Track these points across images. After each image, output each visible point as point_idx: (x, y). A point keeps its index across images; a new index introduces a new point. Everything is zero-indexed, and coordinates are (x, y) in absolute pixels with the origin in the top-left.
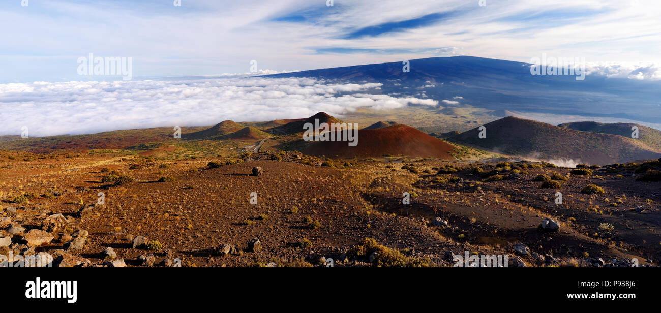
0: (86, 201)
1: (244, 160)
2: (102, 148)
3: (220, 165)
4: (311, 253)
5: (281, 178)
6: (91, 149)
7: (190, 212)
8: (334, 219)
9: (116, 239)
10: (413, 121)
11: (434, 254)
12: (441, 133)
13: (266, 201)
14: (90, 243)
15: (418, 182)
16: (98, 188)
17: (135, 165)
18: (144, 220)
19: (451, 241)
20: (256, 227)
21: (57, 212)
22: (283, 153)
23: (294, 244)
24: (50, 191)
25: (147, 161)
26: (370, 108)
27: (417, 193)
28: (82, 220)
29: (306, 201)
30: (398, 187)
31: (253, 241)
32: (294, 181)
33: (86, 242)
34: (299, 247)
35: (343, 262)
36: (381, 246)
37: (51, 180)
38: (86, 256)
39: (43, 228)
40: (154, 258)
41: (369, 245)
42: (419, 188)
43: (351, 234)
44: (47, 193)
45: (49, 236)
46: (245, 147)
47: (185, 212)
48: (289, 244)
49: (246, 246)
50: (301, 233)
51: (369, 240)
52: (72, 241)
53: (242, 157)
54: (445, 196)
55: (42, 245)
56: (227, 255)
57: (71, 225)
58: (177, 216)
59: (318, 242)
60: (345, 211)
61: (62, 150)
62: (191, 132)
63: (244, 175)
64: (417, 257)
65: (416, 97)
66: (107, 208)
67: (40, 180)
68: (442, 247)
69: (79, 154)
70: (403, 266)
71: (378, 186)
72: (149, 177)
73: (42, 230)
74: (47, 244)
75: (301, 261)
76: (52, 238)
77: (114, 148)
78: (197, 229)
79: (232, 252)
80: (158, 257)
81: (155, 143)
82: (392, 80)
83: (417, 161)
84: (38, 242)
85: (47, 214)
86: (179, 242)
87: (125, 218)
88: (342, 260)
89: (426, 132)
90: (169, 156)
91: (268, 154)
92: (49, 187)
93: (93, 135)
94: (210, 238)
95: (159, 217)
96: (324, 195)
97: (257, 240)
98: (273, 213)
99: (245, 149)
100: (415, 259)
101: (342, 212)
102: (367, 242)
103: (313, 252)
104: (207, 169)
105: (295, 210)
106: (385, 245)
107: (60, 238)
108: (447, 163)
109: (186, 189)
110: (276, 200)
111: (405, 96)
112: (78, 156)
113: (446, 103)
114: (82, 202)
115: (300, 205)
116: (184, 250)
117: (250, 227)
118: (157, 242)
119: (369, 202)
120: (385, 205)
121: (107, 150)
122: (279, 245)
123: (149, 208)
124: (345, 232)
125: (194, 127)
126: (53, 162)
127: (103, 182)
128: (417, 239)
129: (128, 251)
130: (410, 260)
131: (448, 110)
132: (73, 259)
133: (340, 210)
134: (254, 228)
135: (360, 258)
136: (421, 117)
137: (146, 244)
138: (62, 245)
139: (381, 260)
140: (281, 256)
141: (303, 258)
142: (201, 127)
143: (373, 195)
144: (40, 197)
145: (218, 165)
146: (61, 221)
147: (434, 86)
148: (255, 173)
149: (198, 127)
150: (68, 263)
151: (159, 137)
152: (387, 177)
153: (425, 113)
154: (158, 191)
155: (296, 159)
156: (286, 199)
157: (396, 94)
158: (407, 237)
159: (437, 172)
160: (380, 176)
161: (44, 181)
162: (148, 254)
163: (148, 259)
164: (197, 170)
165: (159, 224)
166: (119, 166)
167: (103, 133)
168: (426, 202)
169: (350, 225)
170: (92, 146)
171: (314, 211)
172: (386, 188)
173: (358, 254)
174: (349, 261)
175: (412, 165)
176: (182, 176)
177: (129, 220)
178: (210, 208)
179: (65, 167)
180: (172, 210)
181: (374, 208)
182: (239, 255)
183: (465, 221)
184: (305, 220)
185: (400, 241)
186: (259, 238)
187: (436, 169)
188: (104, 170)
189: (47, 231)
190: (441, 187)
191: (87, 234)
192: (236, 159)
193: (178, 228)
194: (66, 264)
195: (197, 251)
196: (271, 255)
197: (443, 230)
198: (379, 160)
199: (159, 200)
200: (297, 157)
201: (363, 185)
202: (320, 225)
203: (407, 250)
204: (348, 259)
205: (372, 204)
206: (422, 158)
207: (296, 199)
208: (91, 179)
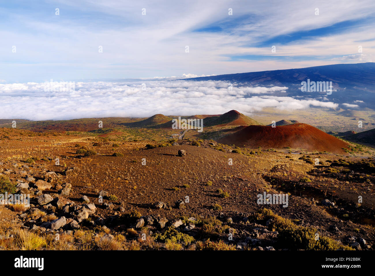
0: (68, 165)
1: (172, 144)
2: (74, 130)
3: (155, 147)
4: (221, 214)
5: (200, 159)
6: (67, 130)
7: (135, 178)
8: (240, 192)
9: (88, 191)
10: (313, 121)
11: (320, 226)
12: (338, 132)
13: (188, 175)
14: (73, 192)
15: (312, 171)
16: (74, 157)
17: (96, 144)
18: (105, 181)
19: (336, 218)
20: (181, 192)
21: (52, 171)
22: (201, 140)
23: (209, 207)
24: (46, 157)
25: (104, 141)
26: (274, 108)
27: (311, 179)
28: (67, 177)
29: (218, 177)
30: (295, 174)
31: (179, 202)
32: (209, 163)
33: (71, 191)
34: (212, 209)
35: (245, 223)
36: (276, 216)
37: (46, 150)
38: (72, 199)
39: (45, 179)
40: (113, 205)
41: (267, 213)
42: (313, 175)
43: (253, 205)
44: (44, 158)
45: (49, 185)
46: (173, 135)
47: (132, 178)
48: (205, 207)
49: (174, 205)
50: (214, 200)
51: (267, 210)
52: (63, 189)
53: (171, 142)
54: (335, 183)
55: (46, 190)
56: (161, 209)
57: (61, 180)
58: (126, 180)
59: (226, 207)
60: (249, 187)
61: (50, 131)
62: (133, 121)
63: (172, 155)
64: (305, 227)
65: (317, 100)
66: (81, 171)
67: (39, 149)
68: (328, 222)
69: (60, 134)
70: (293, 231)
71: (277, 171)
72: (106, 152)
73: (45, 181)
74: (48, 189)
75: (213, 218)
76: (51, 186)
77: (81, 131)
78: (140, 190)
79: (165, 207)
80: (115, 205)
81: (108, 128)
82: (297, 85)
83: (313, 154)
84: (44, 188)
85: (46, 171)
86: (129, 197)
87: (93, 178)
88: (245, 221)
89: (324, 131)
90: (118, 138)
91: (190, 141)
92: (45, 154)
93: (68, 121)
94: (149, 197)
95: (114, 180)
96: (232, 174)
97: (182, 201)
98: (193, 184)
99: (172, 137)
100: (304, 228)
101: (246, 188)
102: (265, 211)
103: (222, 213)
104: (145, 149)
105: (210, 183)
106: (280, 215)
107: (55, 187)
108: (340, 158)
109: (131, 162)
110: (196, 175)
111: (308, 98)
112: (60, 135)
113: (346, 106)
114: (66, 166)
115: (213, 180)
116: (132, 202)
117: (176, 192)
118: (114, 196)
119: (269, 183)
120: (281, 186)
121: (78, 132)
122: (198, 206)
123: (107, 173)
124: (248, 202)
125: (135, 118)
126: (46, 138)
127: (77, 154)
128: (306, 214)
129: (96, 199)
130: (299, 228)
131: (347, 113)
132: (64, 200)
133: (245, 186)
134: (180, 193)
135: (259, 222)
136: (321, 117)
137: (107, 196)
138: (57, 191)
139: (275, 225)
140: (199, 214)
141: (215, 217)
142: (139, 118)
143: (272, 178)
144: (41, 160)
145: (153, 147)
146: (55, 176)
147: (336, 90)
148: (180, 154)
149: (138, 118)
150: (61, 202)
151: (111, 125)
152: (285, 165)
153: (325, 114)
154: (113, 162)
155: (212, 146)
156: (203, 175)
157: (300, 97)
158: (298, 211)
159: (330, 164)
160: (280, 163)
161: (42, 150)
162: (109, 202)
163: (109, 206)
164: (138, 149)
165: (115, 184)
166: (86, 143)
167: (74, 120)
168: (318, 187)
169: (252, 198)
170: (68, 128)
171: (225, 185)
172: (284, 174)
173: (258, 219)
174: (250, 223)
175: (308, 157)
176: (128, 153)
177: (96, 180)
178: (149, 176)
179: (53, 142)
180: (123, 176)
181: (272, 187)
182: (169, 210)
183: (350, 204)
184: (218, 191)
185: (292, 213)
186: (183, 200)
187: (330, 162)
188: (77, 146)
189: (47, 181)
190: (333, 176)
191: (71, 186)
192: (166, 143)
193: (127, 188)
194: (61, 203)
195: (140, 204)
196: (192, 212)
197: (331, 209)
198: (280, 151)
199: (114, 168)
200: (212, 144)
201: (265, 169)
202: (229, 196)
203: (298, 220)
204: (249, 221)
205: (271, 184)
206: (317, 152)
207: (211, 175)
208: (69, 151)
